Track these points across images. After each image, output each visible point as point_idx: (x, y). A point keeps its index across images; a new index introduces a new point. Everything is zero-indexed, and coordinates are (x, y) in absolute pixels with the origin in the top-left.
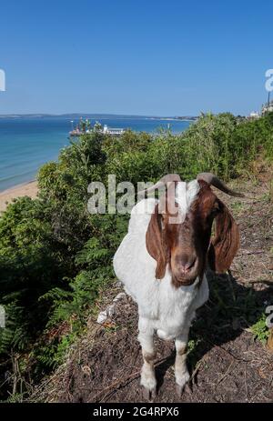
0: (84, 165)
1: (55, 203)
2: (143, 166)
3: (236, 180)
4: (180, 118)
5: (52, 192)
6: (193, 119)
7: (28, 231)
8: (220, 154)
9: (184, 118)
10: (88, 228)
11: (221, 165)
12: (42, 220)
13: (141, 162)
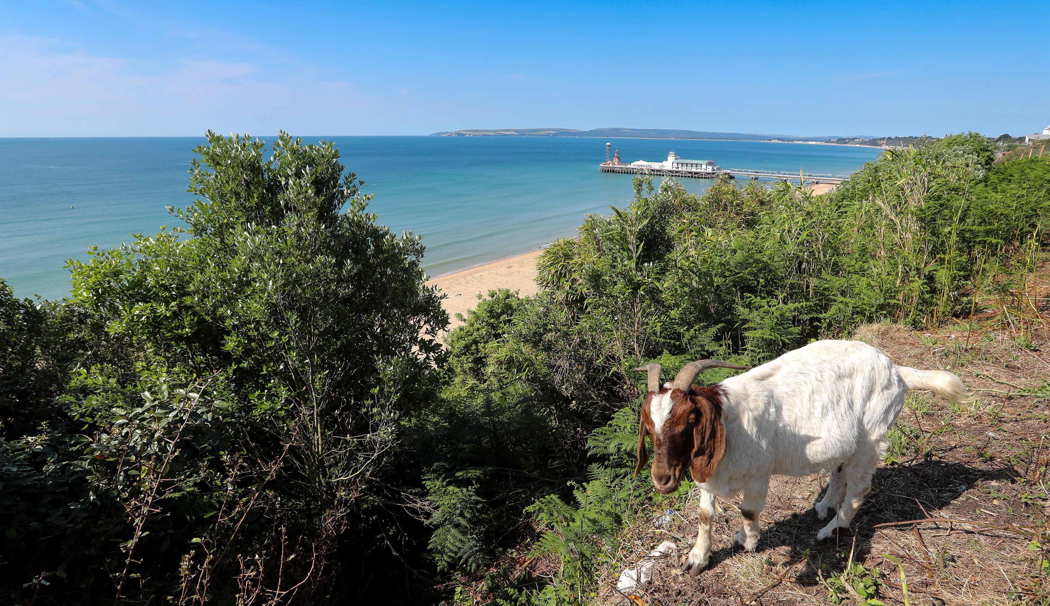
0: (630, 258)
1: (563, 315)
2: (743, 265)
3: (965, 324)
4: (841, 140)
5: (560, 296)
6: (874, 142)
7: (510, 361)
8: (933, 253)
9: (852, 140)
10: (616, 374)
11: (930, 279)
12: (535, 345)
13: (739, 256)
